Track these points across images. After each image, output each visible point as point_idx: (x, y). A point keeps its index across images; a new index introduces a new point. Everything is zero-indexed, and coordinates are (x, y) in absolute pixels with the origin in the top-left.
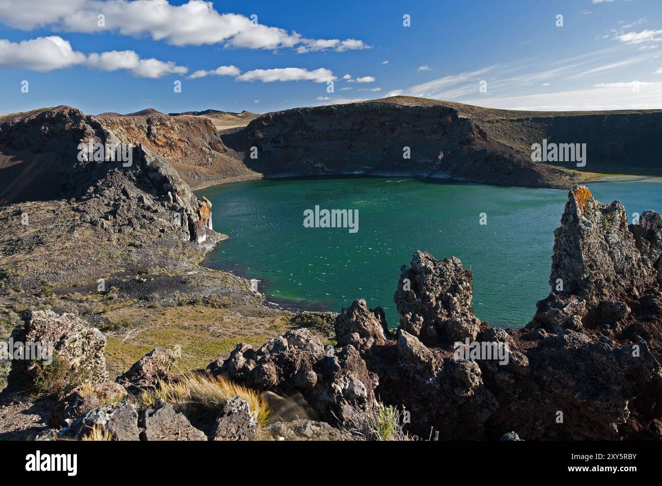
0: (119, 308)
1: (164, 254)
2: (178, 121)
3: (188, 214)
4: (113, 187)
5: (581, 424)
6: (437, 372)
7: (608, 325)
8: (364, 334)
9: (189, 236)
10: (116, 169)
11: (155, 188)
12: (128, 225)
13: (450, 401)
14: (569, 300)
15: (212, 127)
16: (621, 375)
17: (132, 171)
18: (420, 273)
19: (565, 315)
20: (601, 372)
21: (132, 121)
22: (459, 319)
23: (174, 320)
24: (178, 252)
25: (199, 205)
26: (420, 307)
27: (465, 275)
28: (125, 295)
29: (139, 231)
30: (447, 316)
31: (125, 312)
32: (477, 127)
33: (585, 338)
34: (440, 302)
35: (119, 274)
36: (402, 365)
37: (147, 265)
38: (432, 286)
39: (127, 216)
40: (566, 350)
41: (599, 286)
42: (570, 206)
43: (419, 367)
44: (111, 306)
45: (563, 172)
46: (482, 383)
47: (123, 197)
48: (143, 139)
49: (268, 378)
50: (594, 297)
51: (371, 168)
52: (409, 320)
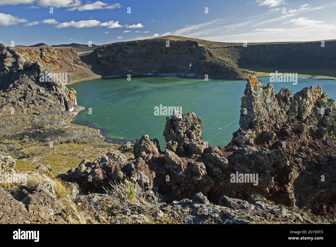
0: (29, 147)
1: (52, 118)
2: (57, 49)
3: (63, 97)
4: (23, 84)
5: (253, 190)
6: (184, 169)
7: (266, 143)
8: (148, 152)
9: (65, 109)
10: (24, 75)
11: (45, 84)
12: (32, 103)
13: (191, 183)
14: (248, 131)
15: (75, 52)
16: (270, 165)
17: (33, 75)
18: (176, 121)
19: (246, 139)
20: (261, 165)
21: (32, 49)
22: (195, 143)
23: (58, 151)
24: (59, 117)
25: (69, 92)
26: (176, 138)
27: (198, 121)
28: (32, 139)
29: (38, 107)
30: (189, 141)
31: (32, 148)
32: (208, 51)
33: (254, 149)
34: (186, 135)
35: (28, 129)
36: (167, 166)
37: (43, 124)
38: (182, 127)
39: (31, 99)
40: (245, 155)
41: (261, 124)
42: (248, 86)
43: (175, 167)
44: (25, 145)
45: (248, 72)
46: (206, 173)
47: (29, 89)
48: (39, 59)
49: (98, 176)
50: (259, 129)
51: (156, 72)
52: (170, 144)
